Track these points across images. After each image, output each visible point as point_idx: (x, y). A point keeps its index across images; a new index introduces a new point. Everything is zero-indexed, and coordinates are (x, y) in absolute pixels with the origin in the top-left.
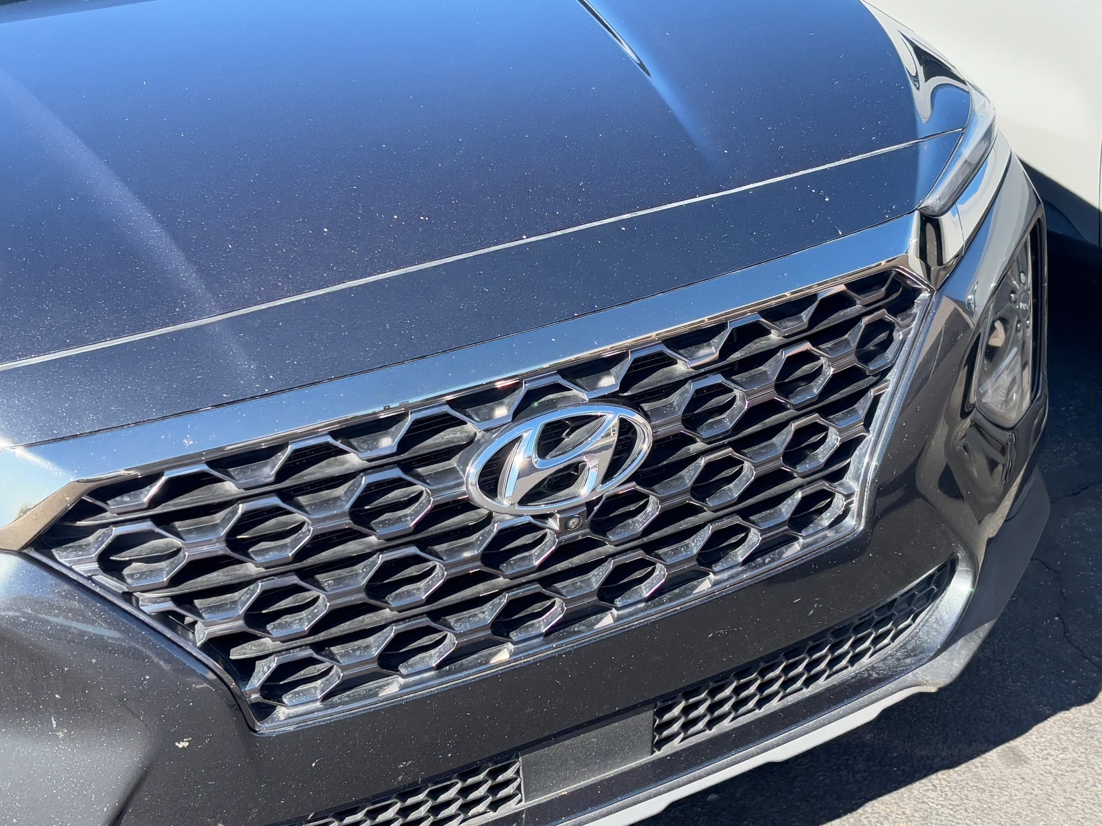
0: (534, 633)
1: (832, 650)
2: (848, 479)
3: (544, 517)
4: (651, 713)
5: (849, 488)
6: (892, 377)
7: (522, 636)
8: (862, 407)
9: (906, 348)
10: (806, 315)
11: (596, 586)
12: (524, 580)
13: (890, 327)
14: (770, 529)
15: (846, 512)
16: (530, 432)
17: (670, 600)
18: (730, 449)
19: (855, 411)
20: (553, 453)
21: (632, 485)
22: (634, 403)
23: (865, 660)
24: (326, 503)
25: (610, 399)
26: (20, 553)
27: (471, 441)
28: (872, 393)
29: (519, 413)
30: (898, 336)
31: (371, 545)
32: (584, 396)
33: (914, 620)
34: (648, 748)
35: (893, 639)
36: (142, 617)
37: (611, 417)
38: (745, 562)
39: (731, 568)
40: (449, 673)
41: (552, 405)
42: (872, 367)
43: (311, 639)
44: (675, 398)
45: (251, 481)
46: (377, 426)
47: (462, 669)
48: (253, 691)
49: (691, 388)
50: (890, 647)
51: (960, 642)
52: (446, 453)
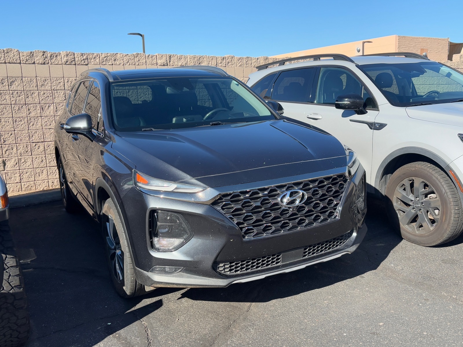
0: (287, 229)
1: (333, 243)
2: (337, 210)
3: (289, 208)
4: (303, 249)
5: (337, 211)
6: (344, 193)
7: (285, 229)
8: (339, 197)
9: (346, 188)
10: (331, 180)
11: (297, 222)
12: (286, 219)
13: (343, 185)
14: (325, 216)
15: (336, 216)
16: (289, 193)
17: (308, 227)
18: (319, 201)
19: (338, 198)
20: (292, 197)
21: (304, 205)
22: (304, 190)
23: (338, 247)
24: (257, 202)
25: (301, 189)
26: (209, 205)
27: (279, 194)
28: (341, 195)
29: (287, 190)
30: (345, 186)
31: (262, 209)
32: (297, 188)
33: (346, 240)
34: (302, 257)
35: (343, 244)
36: (227, 217)
37: (301, 192)
38: (320, 222)
39: (318, 223)
40: (273, 234)
41: (291, 189)
42: (341, 191)
43: (252, 225)
44: (310, 191)
45: (245, 197)
46: (265, 189)
47: (275, 234)
48: (243, 233)
49: (313, 189)
50: (343, 245)
51: (354, 245)
52: (275, 195)
